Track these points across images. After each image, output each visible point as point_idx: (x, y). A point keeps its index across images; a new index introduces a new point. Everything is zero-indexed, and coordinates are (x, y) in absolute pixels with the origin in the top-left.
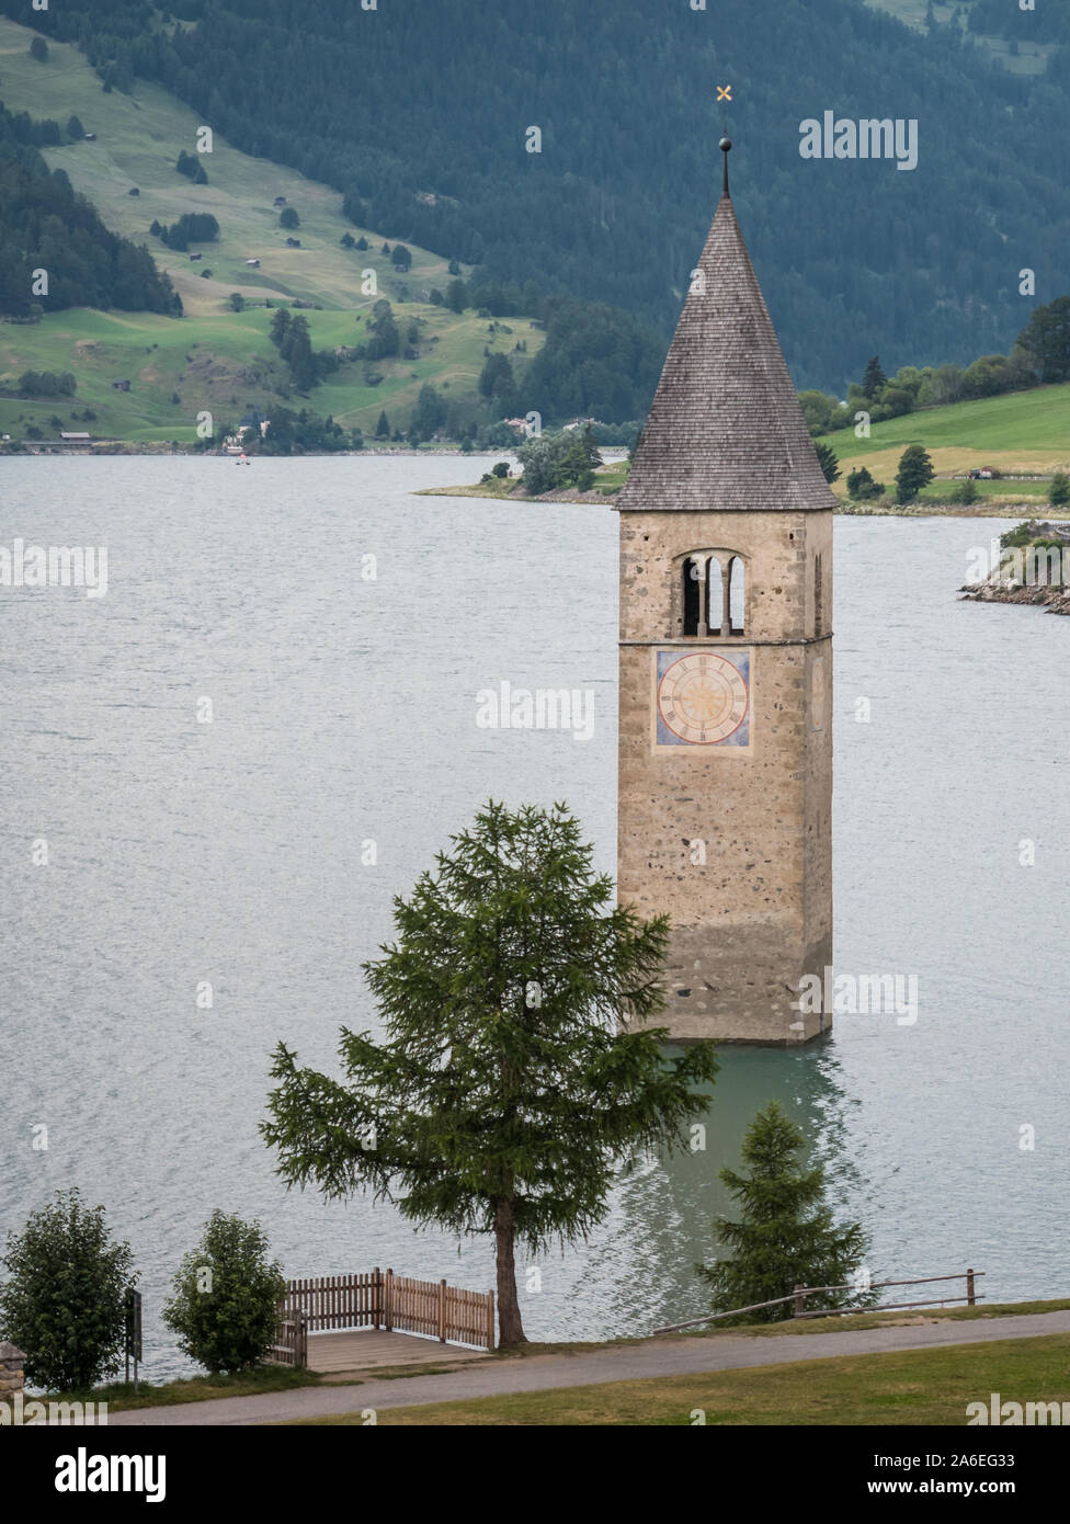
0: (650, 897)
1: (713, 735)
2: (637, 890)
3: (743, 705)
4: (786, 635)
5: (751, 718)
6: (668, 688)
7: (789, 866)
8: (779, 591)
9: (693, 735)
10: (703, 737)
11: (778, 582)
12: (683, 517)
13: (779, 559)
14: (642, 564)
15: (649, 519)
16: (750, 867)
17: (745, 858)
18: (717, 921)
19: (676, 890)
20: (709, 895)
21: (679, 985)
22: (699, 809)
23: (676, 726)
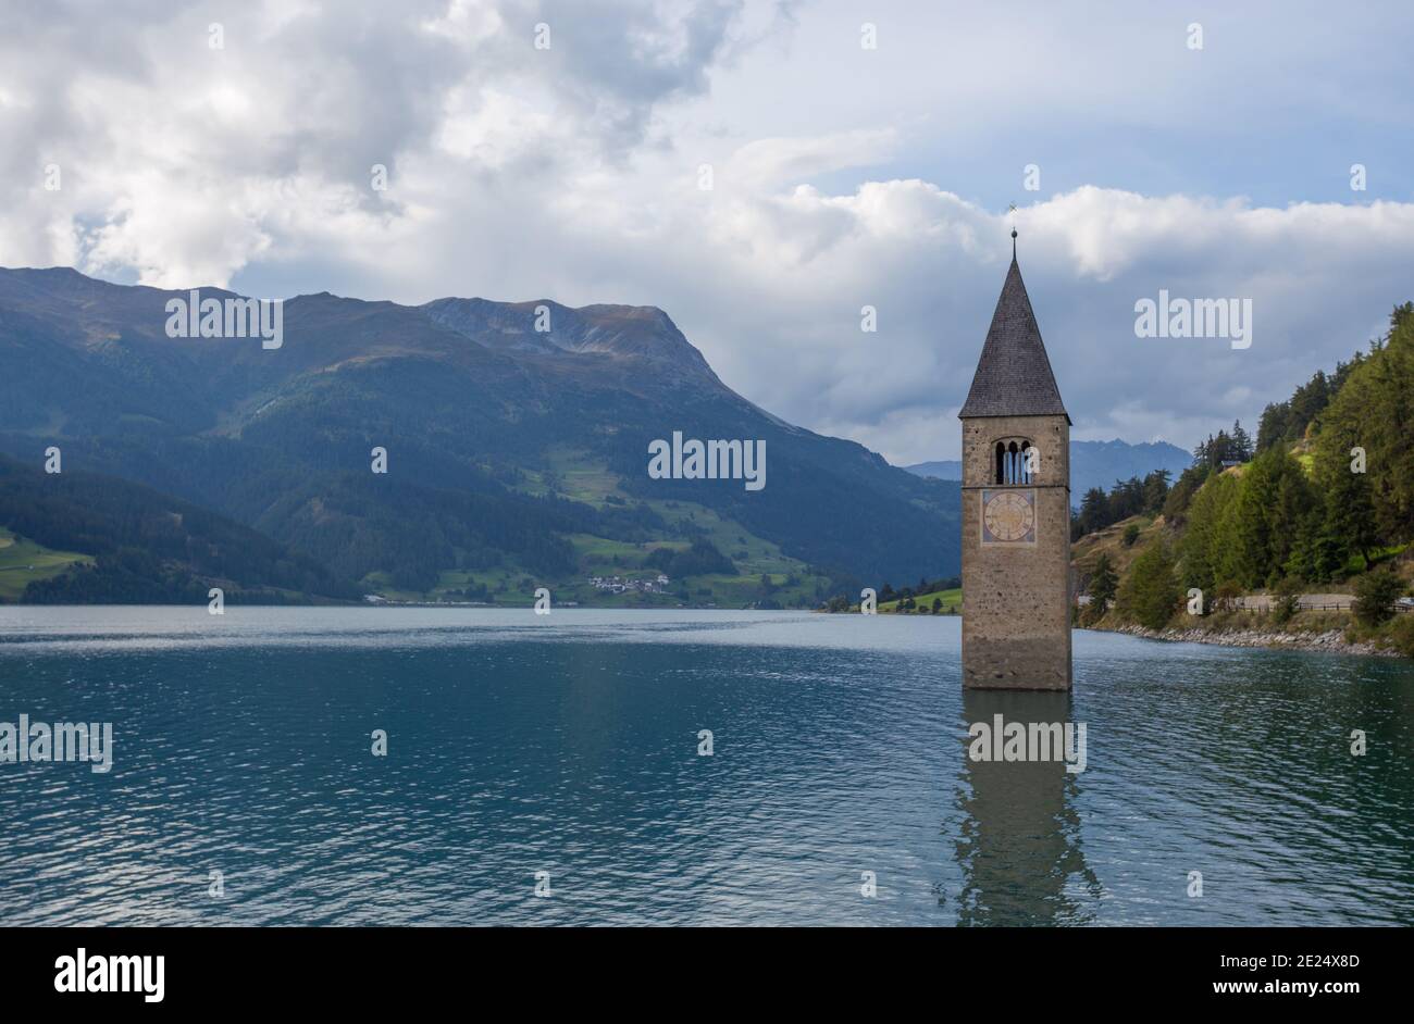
0: (980, 624)
1: (1015, 536)
2: (973, 620)
3: (1031, 520)
4: (1054, 481)
5: (1036, 527)
6: (989, 511)
7: (1058, 607)
8: (1050, 458)
9: (1003, 536)
10: (1009, 537)
11: (1050, 453)
12: (997, 420)
13: (1050, 441)
14: (975, 446)
15: (978, 421)
16: (1036, 607)
17: (1033, 603)
18: (1017, 637)
19: (994, 620)
20: (1013, 623)
21: (997, 672)
22: (1007, 576)
23: (994, 532)
